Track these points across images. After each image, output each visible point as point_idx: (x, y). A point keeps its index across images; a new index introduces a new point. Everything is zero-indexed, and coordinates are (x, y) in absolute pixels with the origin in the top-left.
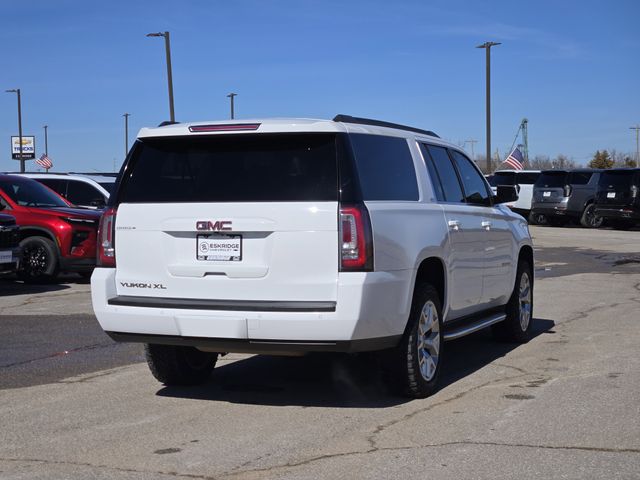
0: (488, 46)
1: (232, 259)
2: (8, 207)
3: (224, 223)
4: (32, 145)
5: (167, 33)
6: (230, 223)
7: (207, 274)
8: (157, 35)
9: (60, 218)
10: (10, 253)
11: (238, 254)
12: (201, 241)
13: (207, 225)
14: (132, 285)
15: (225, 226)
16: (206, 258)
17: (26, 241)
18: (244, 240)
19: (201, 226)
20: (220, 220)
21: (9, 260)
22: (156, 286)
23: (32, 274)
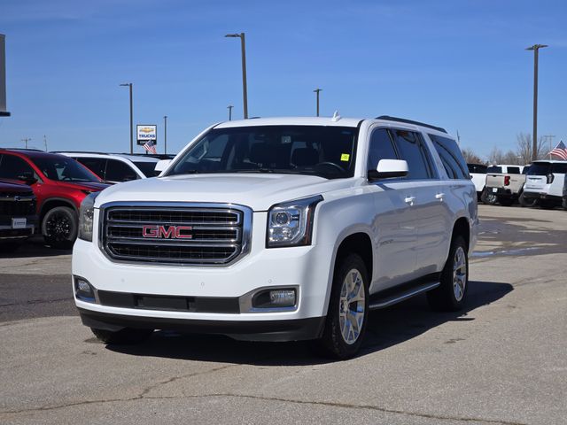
0: (536, 48)
2: (39, 181)
4: (154, 133)
5: (243, 34)
8: (234, 36)
9: (82, 190)
10: (24, 220)
17: (53, 210)
21: (24, 226)
23: (57, 240)
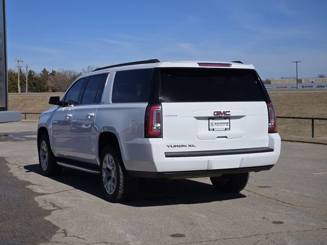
1: (226, 129)
3: (226, 112)
6: (229, 112)
7: (218, 137)
11: (228, 127)
12: (211, 121)
13: (219, 113)
14: (175, 146)
15: (227, 113)
16: (214, 129)
18: (231, 120)
19: (216, 114)
20: (225, 111)
22: (190, 146)
